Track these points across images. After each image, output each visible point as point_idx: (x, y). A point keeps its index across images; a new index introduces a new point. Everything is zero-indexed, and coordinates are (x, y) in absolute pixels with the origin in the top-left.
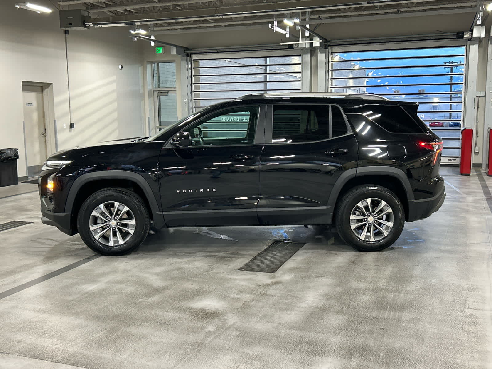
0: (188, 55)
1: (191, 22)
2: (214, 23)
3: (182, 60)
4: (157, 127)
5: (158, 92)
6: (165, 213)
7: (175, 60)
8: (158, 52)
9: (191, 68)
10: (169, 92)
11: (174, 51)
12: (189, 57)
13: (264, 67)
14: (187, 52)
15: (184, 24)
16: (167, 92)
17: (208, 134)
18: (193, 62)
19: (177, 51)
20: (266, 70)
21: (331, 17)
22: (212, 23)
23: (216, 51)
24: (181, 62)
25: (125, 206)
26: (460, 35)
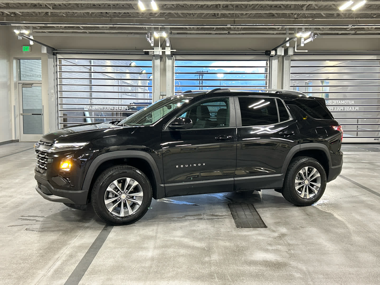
0: (54, 54)
1: (62, 28)
2: (84, 29)
3: (49, 58)
4: (21, 114)
5: (23, 84)
6: (166, 185)
7: (41, 58)
8: (25, 50)
9: (57, 65)
10: (33, 84)
11: (44, 50)
12: (55, 56)
13: (89, 67)
14: (54, 51)
15: (55, 28)
16: (31, 85)
17: (68, 120)
18: (58, 60)
19: (47, 50)
20: (90, 69)
21: (178, 33)
22: (82, 29)
23: (80, 52)
24: (49, 59)
25: (135, 181)
26: (268, 53)
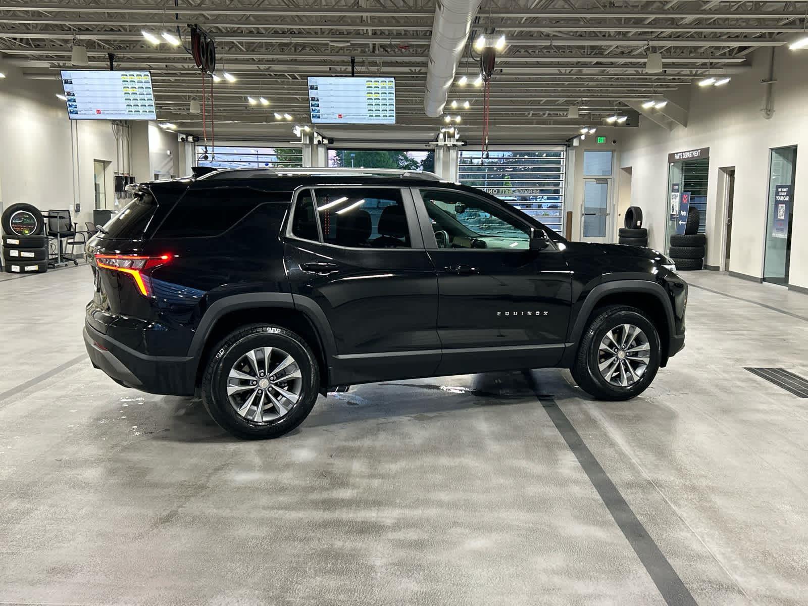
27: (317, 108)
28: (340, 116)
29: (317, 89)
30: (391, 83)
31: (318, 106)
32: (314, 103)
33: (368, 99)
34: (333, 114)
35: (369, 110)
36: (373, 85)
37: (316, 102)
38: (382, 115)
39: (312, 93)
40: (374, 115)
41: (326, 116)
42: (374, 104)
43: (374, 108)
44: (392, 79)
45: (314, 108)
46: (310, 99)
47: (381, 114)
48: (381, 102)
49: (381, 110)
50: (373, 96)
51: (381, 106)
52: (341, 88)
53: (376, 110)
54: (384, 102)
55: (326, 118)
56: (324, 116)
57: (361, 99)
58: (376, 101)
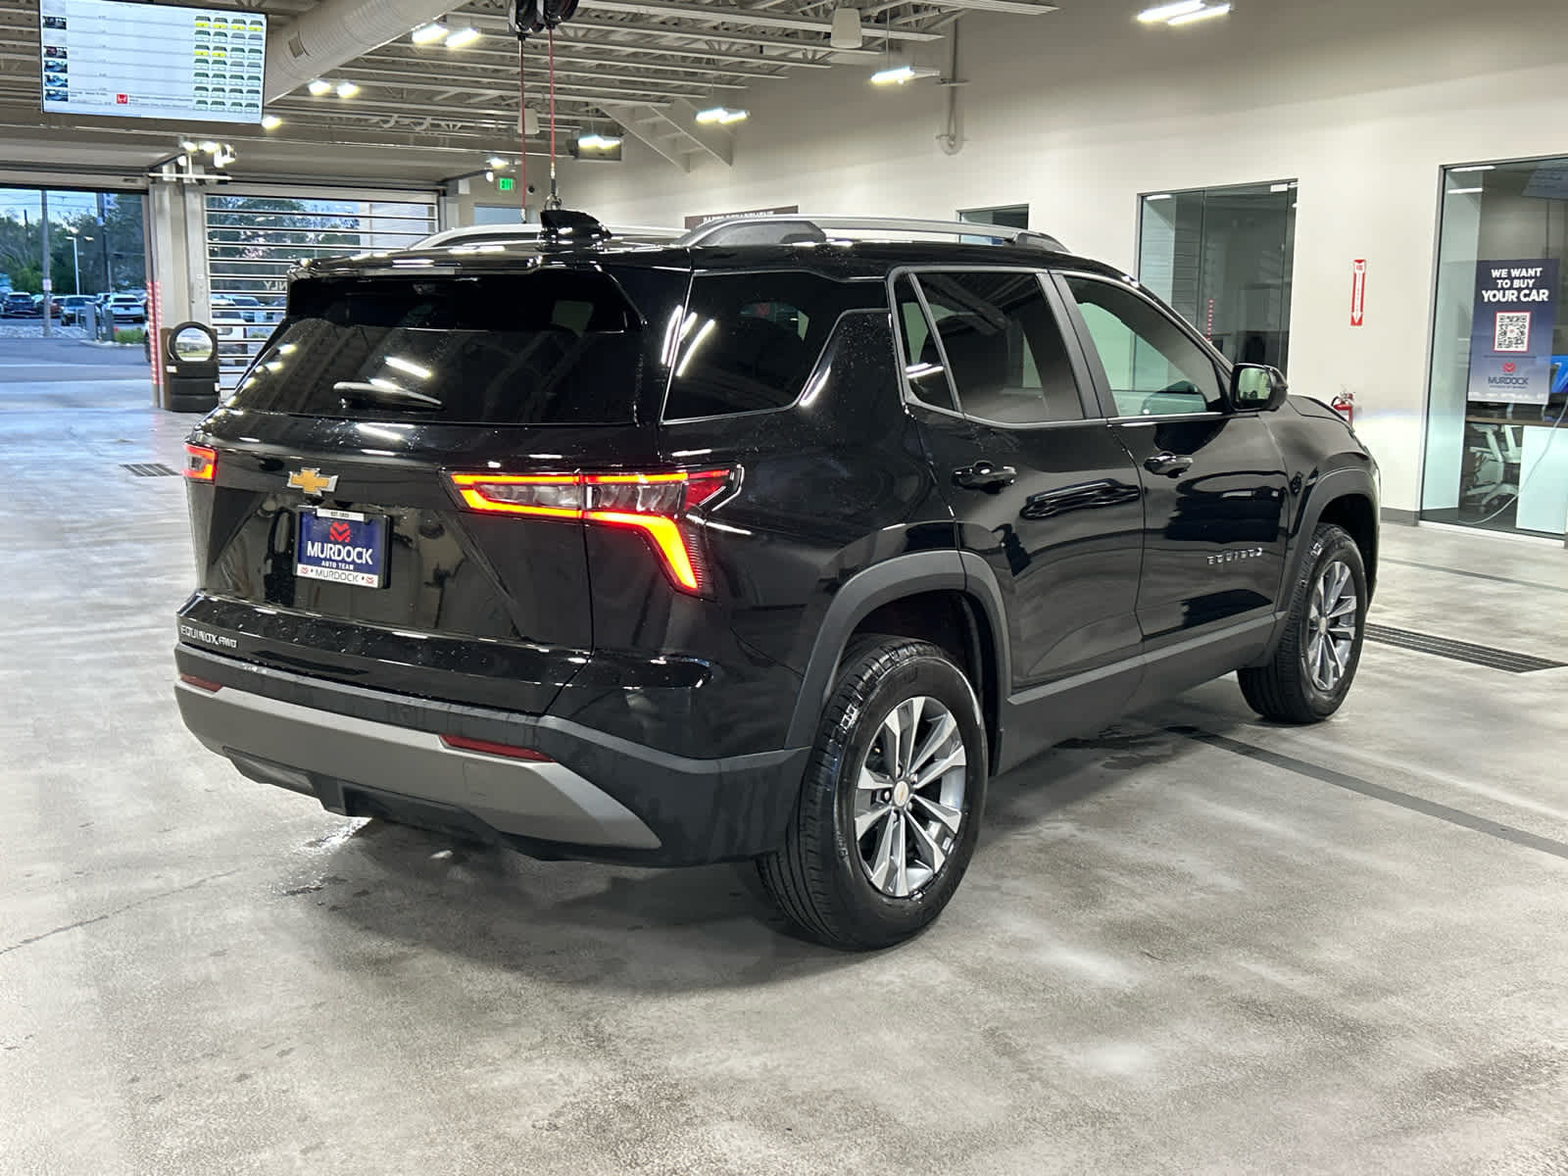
27: (60, 75)
28: (122, 100)
29: (63, 26)
30: (258, 27)
31: (64, 70)
32: (52, 61)
33: (198, 61)
34: (104, 92)
35: (197, 89)
36: (212, 27)
37: (59, 61)
38: (228, 103)
39: (50, 37)
40: (209, 101)
41: (84, 97)
42: (211, 74)
43: (210, 83)
44: (261, 18)
45: (52, 75)
46: (44, 51)
47: (228, 98)
48: (229, 70)
49: (227, 89)
50: (211, 55)
51: (228, 80)
52: (129, 28)
53: (214, 90)
54: (237, 71)
55: (84, 102)
56: (79, 97)
57: (181, 61)
58: (216, 66)
